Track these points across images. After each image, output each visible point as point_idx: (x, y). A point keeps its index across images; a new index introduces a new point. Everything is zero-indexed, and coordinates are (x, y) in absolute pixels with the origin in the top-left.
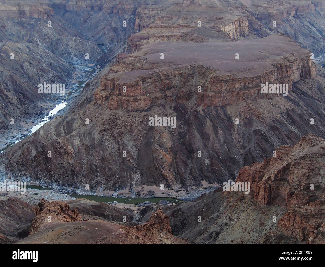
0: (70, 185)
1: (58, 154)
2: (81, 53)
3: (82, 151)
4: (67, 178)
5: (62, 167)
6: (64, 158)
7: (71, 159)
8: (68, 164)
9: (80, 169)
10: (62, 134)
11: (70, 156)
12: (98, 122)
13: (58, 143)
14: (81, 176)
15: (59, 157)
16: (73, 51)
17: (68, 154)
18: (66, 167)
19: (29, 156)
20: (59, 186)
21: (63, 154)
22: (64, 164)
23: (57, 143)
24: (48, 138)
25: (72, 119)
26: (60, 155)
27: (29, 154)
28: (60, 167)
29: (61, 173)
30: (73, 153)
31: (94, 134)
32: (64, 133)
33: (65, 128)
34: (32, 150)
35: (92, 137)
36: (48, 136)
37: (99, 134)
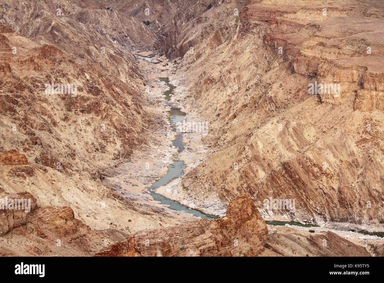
0: (342, 219)
1: (311, 174)
2: (122, 34)
3: (345, 171)
4: (335, 209)
5: (323, 194)
6: (322, 181)
7: (333, 182)
8: (330, 190)
9: (352, 197)
10: (294, 148)
11: (331, 177)
12: (347, 129)
13: (307, 159)
14: (358, 206)
15: (313, 180)
16: (109, 31)
17: (327, 174)
18: (329, 194)
19: (256, 179)
20: (326, 221)
21: (318, 174)
22: (325, 189)
23: (305, 159)
24: (276, 153)
25: (299, 125)
26: (314, 175)
27: (256, 176)
28: (319, 193)
29: (324, 202)
30: (333, 173)
31: (349, 147)
32: (296, 145)
33: (295, 138)
34: (257, 171)
35: (348, 150)
36: (273, 149)
37: (357, 146)
